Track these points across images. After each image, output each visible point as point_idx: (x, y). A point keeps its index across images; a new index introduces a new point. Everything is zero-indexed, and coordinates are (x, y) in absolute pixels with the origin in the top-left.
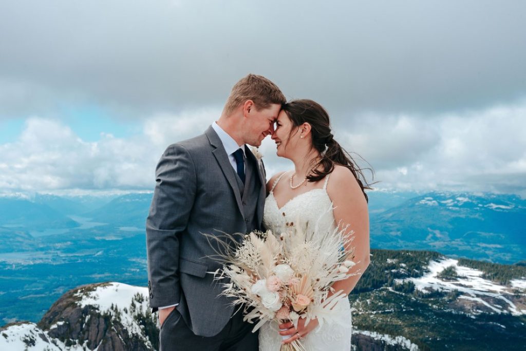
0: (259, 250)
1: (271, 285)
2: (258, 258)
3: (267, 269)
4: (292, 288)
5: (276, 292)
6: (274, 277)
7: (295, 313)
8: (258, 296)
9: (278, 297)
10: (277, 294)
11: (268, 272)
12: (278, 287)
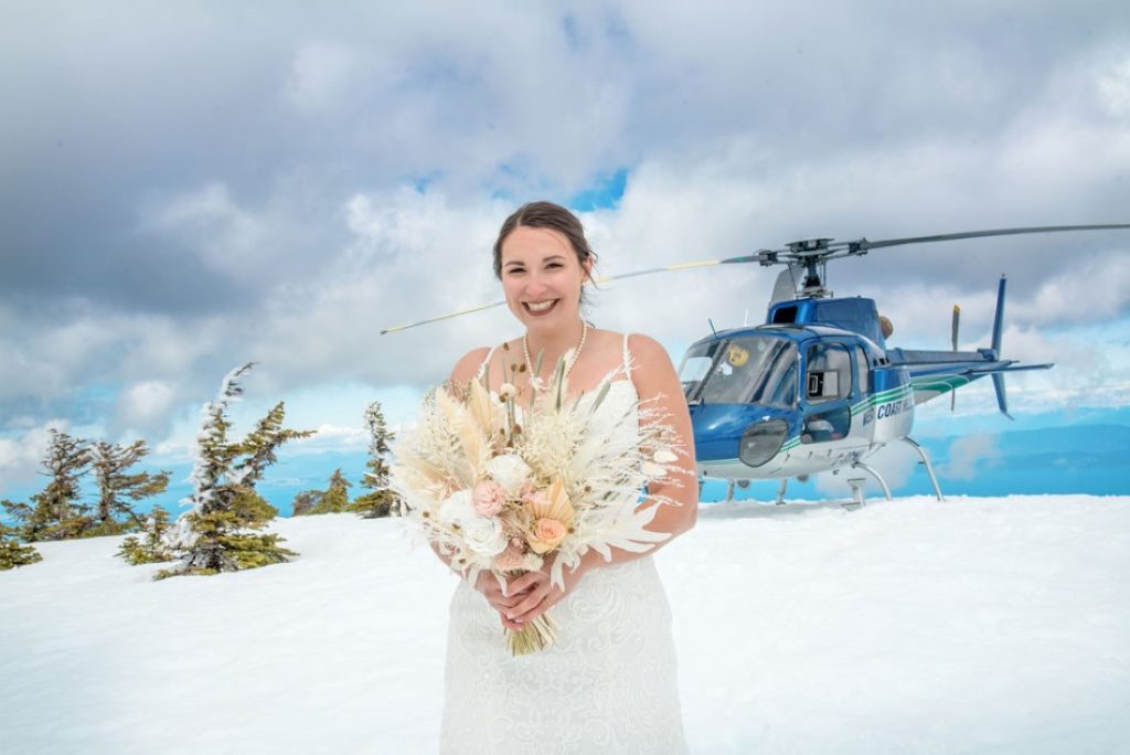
0: (455, 429)
1: (484, 502)
2: (452, 444)
3: (473, 468)
4: (529, 506)
5: (494, 517)
6: (488, 485)
7: (535, 556)
8: (456, 527)
9: (499, 529)
10: (497, 521)
11: (475, 476)
12: (497, 507)
